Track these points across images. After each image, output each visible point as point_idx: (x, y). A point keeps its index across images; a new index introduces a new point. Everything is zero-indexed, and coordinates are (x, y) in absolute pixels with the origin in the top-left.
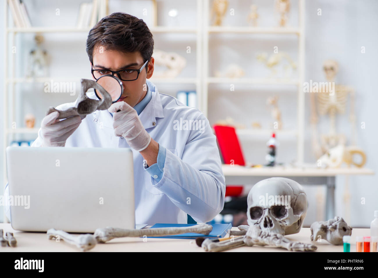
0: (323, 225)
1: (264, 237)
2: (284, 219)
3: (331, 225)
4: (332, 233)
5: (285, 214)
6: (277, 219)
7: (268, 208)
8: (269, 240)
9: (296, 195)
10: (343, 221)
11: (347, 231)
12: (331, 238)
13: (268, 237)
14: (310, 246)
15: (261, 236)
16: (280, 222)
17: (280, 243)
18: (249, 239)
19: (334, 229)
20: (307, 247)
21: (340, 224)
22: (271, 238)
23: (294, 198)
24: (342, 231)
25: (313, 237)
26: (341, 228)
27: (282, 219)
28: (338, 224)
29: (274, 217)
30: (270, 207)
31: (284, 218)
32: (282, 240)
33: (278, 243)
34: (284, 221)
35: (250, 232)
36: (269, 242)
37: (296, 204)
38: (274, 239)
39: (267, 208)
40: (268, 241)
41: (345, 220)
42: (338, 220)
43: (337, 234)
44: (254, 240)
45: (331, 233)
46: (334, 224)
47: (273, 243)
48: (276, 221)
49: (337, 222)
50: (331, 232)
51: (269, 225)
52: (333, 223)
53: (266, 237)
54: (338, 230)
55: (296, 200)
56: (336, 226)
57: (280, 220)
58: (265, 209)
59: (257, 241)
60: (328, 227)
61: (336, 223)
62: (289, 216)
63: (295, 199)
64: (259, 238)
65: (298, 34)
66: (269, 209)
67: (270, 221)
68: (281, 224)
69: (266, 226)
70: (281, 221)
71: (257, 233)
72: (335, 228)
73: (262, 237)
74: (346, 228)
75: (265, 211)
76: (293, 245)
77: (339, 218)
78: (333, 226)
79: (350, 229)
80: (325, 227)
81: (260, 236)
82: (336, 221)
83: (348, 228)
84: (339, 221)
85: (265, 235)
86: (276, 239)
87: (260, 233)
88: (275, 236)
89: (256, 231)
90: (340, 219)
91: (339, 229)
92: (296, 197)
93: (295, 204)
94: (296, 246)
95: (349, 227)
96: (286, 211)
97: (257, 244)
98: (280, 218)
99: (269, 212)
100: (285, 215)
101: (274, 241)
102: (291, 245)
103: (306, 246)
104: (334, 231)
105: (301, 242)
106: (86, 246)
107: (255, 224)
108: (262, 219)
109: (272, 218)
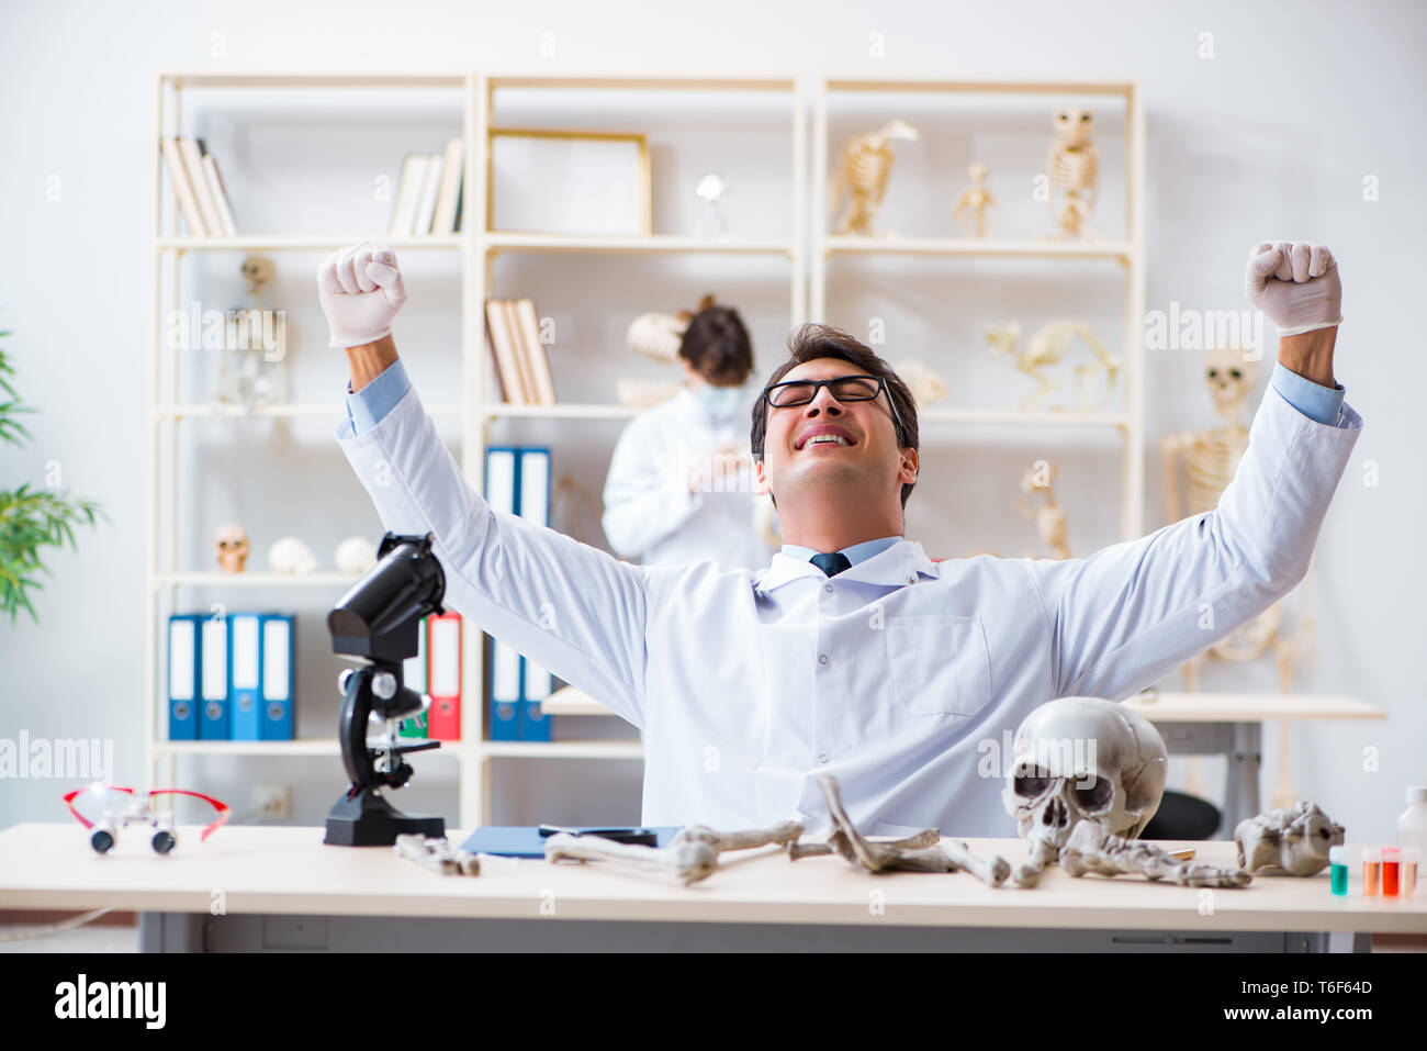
0: (1267, 829)
1: (1114, 850)
3: (1288, 825)
4: (1295, 847)
5: (1103, 803)
6: (1080, 810)
8: (1127, 856)
9: (1143, 760)
10: (1318, 812)
11: (1332, 838)
12: (1293, 860)
13: (1125, 852)
14: (1232, 873)
15: (1107, 848)
17: (1156, 866)
18: (1075, 857)
19: (1296, 838)
20: (1226, 876)
21: (1311, 822)
22: (1133, 854)
23: (1137, 767)
24: (1319, 840)
25: (1244, 859)
26: (1316, 831)
27: (1092, 814)
28: (1307, 823)
29: (1075, 804)
31: (1099, 813)
32: (1160, 858)
33: (1151, 867)
35: (1078, 840)
36: (1128, 863)
37: (1137, 782)
38: (1139, 855)
40: (1124, 860)
41: (1324, 809)
42: (1305, 811)
43: (1306, 847)
44: (1089, 859)
45: (1290, 848)
46: (1295, 824)
47: (1136, 868)
48: (1077, 813)
49: (1303, 816)
50: (1290, 844)
51: (1056, 820)
52: (1293, 819)
53: (1119, 852)
54: (1307, 839)
55: (1141, 772)
56: (1302, 827)
57: (1088, 815)
59: (1096, 862)
60: (1281, 832)
61: (1300, 819)
62: (1113, 809)
63: (1138, 770)
64: (1102, 854)
65: (1124, 260)
66: (1066, 782)
67: (1062, 812)
69: (1047, 820)
71: (1095, 842)
72: (1299, 833)
73: (1109, 852)
74: (1330, 831)
75: (1055, 784)
76: (1190, 870)
77: (1307, 806)
78: (1294, 829)
79: (1338, 831)
80: (1272, 832)
81: (1103, 847)
82: (1300, 815)
83: (1334, 827)
84: (1308, 813)
85: (1117, 846)
86: (1145, 856)
87: (1102, 843)
88: (1142, 850)
89: (1092, 837)
90: (1310, 808)
91: (1312, 836)
92: (1141, 764)
93: (1133, 784)
94: (1197, 874)
95: (1336, 824)
96: (1108, 794)
97: (1095, 871)
98: (1089, 811)
99: (1065, 790)
100: (1104, 807)
101: (1140, 861)
102: (1185, 871)
103: (1223, 873)
104: (1299, 842)
105: (1211, 865)
106: (696, 872)
107: (1021, 807)
108: (1043, 800)
109: (1070, 805)
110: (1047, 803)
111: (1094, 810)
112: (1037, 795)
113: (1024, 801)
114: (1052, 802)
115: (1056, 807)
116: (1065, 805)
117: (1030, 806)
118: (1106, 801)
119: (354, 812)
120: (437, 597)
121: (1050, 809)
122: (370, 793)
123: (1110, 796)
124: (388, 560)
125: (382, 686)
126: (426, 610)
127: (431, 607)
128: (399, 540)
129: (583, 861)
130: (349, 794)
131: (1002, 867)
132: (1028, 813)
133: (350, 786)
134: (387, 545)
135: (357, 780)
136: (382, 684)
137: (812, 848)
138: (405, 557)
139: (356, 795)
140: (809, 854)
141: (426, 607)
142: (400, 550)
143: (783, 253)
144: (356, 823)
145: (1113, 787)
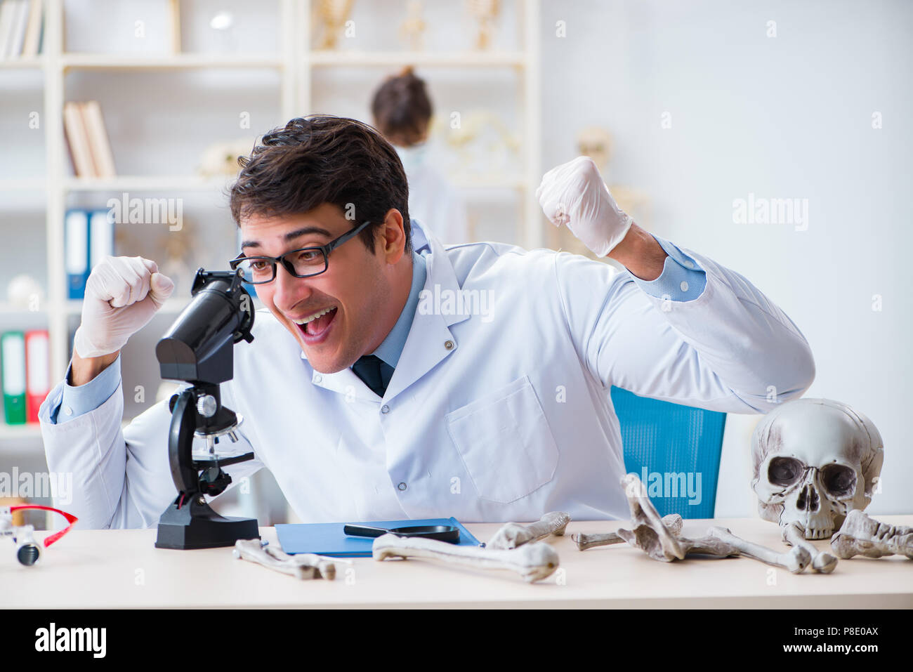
2: (845, 500)
5: (848, 489)
6: (829, 496)
7: (816, 468)
9: (874, 450)
16: (834, 503)
23: (869, 457)
27: (839, 498)
29: (825, 491)
30: (820, 467)
31: (845, 497)
34: (844, 504)
37: (869, 469)
39: (812, 467)
44: (861, 542)
48: (827, 498)
51: (807, 504)
57: (836, 499)
58: (808, 468)
62: (855, 494)
63: (870, 459)
64: (875, 539)
65: (519, 68)
66: (818, 470)
67: (814, 497)
68: (834, 507)
69: (801, 505)
70: (836, 501)
75: (807, 473)
92: (873, 453)
93: (867, 471)
97: (866, 553)
98: (836, 496)
99: (816, 478)
100: (848, 491)
106: (543, 570)
107: (774, 494)
108: (796, 487)
109: (820, 490)
110: (800, 490)
111: (839, 495)
112: (789, 484)
113: (779, 489)
114: (805, 489)
115: (809, 493)
116: (817, 492)
117: (784, 493)
118: (849, 487)
119: (184, 518)
120: (246, 326)
121: (803, 495)
122: (196, 502)
123: (853, 482)
124: (203, 295)
125: (204, 405)
126: (236, 338)
127: (240, 334)
128: (211, 277)
129: (404, 558)
130: (177, 501)
131: (804, 555)
132: (781, 499)
133: (177, 494)
134: (200, 282)
135: (184, 489)
136: (205, 404)
137: (598, 539)
138: (216, 292)
139: (184, 503)
140: (596, 543)
141: (237, 335)
142: (213, 285)
143: (278, 68)
144: (186, 527)
145: (856, 475)
